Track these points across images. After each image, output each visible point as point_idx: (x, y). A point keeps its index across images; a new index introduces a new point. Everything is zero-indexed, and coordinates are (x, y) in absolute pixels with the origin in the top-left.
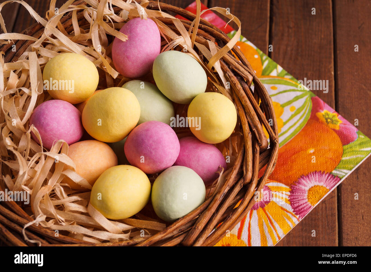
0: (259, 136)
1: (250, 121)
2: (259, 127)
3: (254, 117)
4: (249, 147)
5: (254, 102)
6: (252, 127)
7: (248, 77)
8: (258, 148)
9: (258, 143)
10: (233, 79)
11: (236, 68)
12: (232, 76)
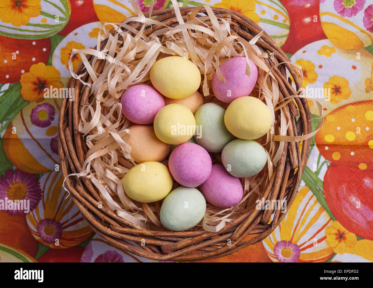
0: (266, 213)
5: (284, 184)
7: (294, 164)
8: (259, 220)
9: (262, 218)
10: (283, 158)
11: (292, 151)
12: (284, 155)
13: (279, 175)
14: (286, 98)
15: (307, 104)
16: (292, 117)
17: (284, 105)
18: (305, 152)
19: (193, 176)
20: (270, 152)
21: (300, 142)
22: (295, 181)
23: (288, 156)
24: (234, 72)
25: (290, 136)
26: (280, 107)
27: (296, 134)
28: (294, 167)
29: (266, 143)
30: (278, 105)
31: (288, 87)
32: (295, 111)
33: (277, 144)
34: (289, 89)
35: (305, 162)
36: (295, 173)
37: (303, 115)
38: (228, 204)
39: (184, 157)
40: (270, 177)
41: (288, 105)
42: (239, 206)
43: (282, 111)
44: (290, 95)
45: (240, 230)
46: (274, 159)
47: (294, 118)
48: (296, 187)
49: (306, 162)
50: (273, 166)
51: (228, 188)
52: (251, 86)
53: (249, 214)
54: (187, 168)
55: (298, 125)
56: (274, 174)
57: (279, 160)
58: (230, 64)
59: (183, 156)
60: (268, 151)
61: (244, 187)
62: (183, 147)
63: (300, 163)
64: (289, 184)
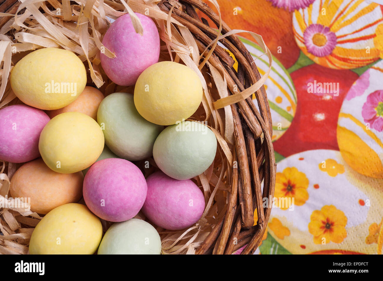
0: (244, 213)
1: (240, 190)
2: (248, 203)
3: (245, 188)
4: (227, 227)
5: (254, 163)
6: (241, 199)
7: (256, 130)
8: (239, 227)
9: (242, 222)
10: (237, 129)
11: (245, 114)
12: (237, 123)
13: (241, 153)
14: (209, 46)
15: (240, 43)
16: (226, 68)
17: (210, 56)
18: (264, 107)
19: (121, 203)
20: (216, 127)
21: (251, 96)
22: (266, 153)
23: (243, 122)
24: (122, 38)
25: (234, 94)
26: (206, 61)
27: (242, 87)
28: (258, 134)
29: (207, 117)
30: (201, 60)
31: (207, 30)
32: (228, 58)
33: (222, 112)
34: (209, 32)
35: (269, 122)
36: (262, 142)
37: (241, 59)
38: (189, 220)
39: (99, 183)
40: (230, 161)
41: (215, 55)
42: (205, 217)
43: (210, 66)
44: (213, 40)
45: (218, 251)
46: (226, 135)
47: (230, 69)
48: (271, 159)
49: (271, 121)
50: (229, 144)
51: (180, 200)
52: (154, 49)
53: (221, 223)
54: (108, 196)
55: (241, 76)
56: (234, 155)
57: (233, 133)
58: (113, 30)
59: (96, 182)
60: (214, 127)
61: (202, 189)
62: (93, 171)
63: (263, 125)
64: (259, 161)
